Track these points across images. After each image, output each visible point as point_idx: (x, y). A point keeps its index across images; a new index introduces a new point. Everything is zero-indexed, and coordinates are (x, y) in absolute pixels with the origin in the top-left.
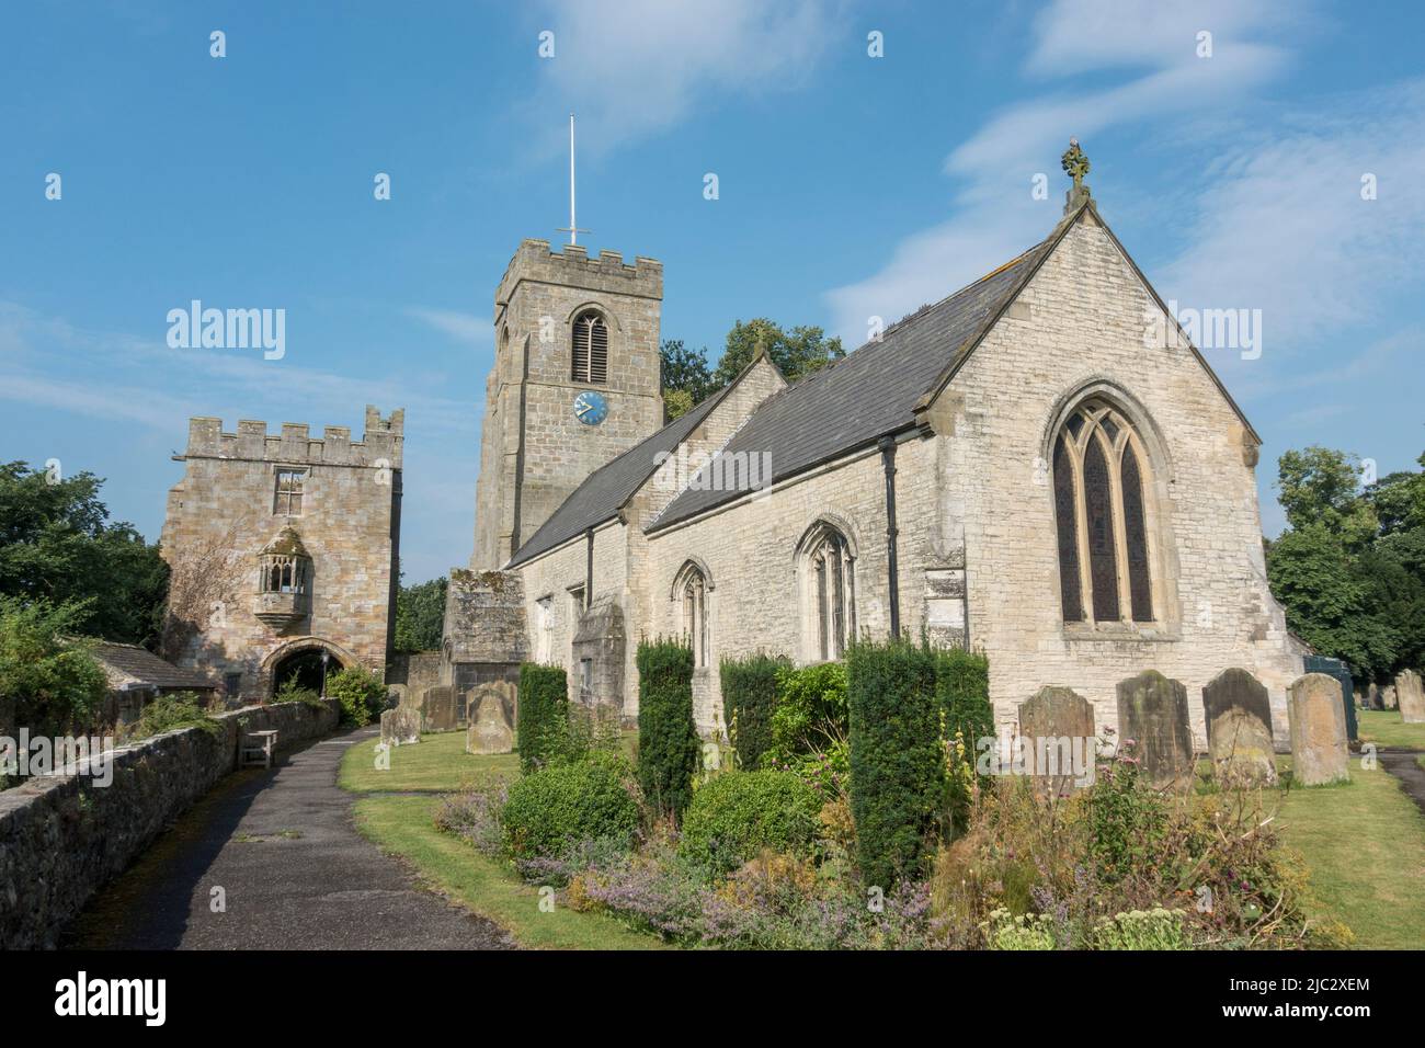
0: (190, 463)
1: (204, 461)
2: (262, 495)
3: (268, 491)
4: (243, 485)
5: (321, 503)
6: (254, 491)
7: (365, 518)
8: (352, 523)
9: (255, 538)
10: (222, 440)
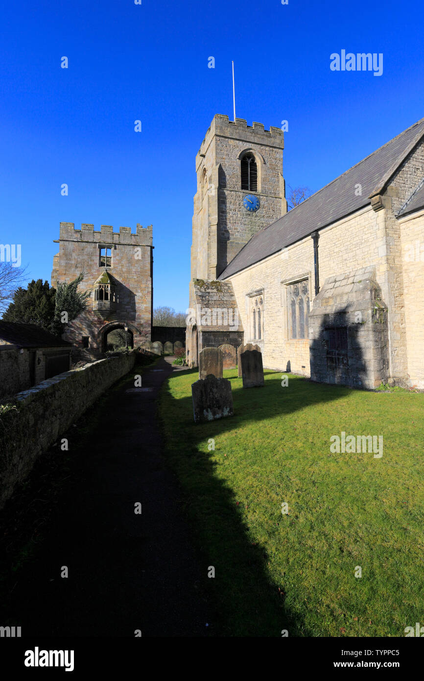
0: (61, 243)
1: (67, 242)
2: (94, 258)
3: (96, 255)
4: (85, 253)
5: (120, 261)
6: (90, 255)
7: (139, 268)
8: (134, 270)
9: (92, 277)
10: (74, 233)
